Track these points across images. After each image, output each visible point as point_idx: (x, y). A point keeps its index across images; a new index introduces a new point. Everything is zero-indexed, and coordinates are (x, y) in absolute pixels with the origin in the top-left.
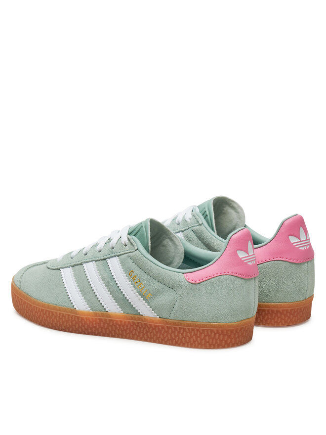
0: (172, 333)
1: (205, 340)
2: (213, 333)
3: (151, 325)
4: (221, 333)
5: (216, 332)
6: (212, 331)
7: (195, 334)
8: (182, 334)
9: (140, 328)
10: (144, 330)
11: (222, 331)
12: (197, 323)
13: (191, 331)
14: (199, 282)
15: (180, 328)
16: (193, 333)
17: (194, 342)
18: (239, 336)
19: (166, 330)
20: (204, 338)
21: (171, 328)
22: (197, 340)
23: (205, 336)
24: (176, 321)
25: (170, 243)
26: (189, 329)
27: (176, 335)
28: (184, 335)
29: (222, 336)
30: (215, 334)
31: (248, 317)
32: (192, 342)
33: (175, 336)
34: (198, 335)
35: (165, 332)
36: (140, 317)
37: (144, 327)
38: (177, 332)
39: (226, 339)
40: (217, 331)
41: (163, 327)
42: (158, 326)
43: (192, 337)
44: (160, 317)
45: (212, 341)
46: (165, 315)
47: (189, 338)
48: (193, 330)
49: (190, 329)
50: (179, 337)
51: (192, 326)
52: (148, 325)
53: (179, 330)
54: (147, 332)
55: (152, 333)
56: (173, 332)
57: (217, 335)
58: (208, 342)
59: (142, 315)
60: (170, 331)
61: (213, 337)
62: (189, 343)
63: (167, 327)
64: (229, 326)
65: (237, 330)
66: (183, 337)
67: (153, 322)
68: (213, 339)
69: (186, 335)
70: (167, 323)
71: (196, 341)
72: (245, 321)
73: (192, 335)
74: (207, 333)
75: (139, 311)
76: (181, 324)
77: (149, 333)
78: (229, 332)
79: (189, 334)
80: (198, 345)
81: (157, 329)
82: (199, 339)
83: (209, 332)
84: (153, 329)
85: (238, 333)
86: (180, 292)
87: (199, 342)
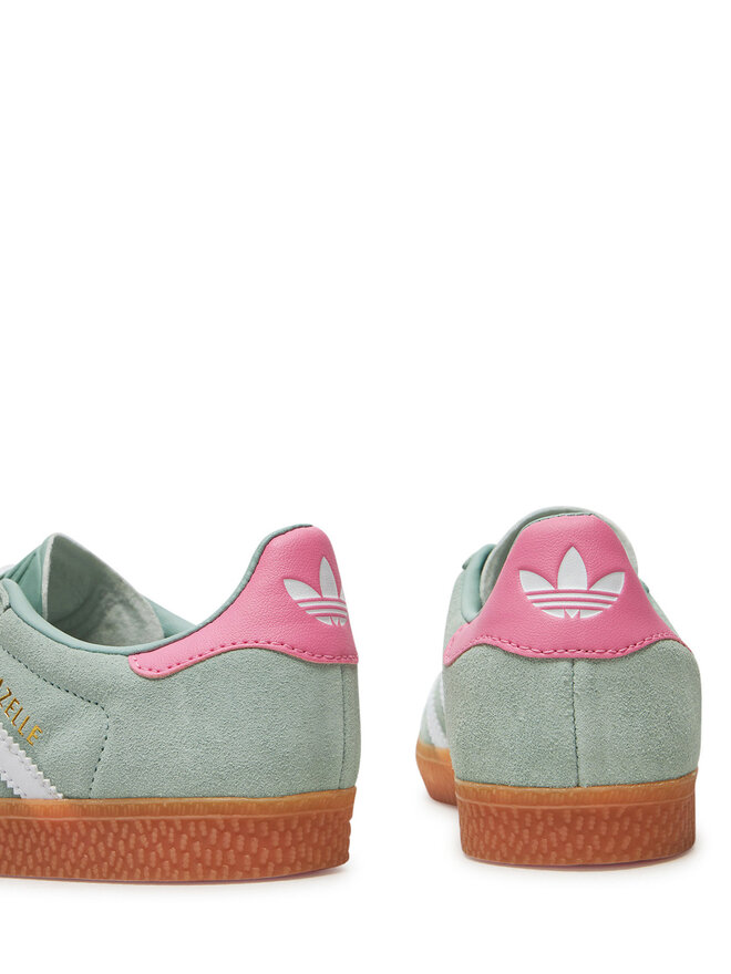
0: (98, 840)
1: (192, 854)
2: (214, 831)
3: (41, 824)
4: (237, 830)
5: (222, 827)
6: (211, 824)
7: (162, 839)
8: (126, 841)
9: (16, 838)
10: (25, 842)
11: (242, 823)
12: (165, 803)
13: (149, 828)
14: (167, 671)
15: (120, 823)
16: (154, 835)
17: (160, 861)
18: (296, 843)
19: (83, 832)
20: (189, 848)
21: (94, 825)
22: (167, 857)
23: (191, 840)
24: (108, 802)
25: (126, 617)
26: (143, 822)
27: (110, 845)
28: (132, 841)
29: (241, 841)
30: (221, 833)
31: (325, 786)
32: (153, 865)
33: (108, 850)
34: (172, 840)
35: (81, 839)
36: (14, 802)
37: (25, 831)
38: (111, 834)
39: (254, 850)
40: (227, 822)
41: (73, 826)
42: (60, 824)
43: (152, 847)
44: (65, 797)
45: (213, 856)
46: (77, 789)
47: (147, 851)
48: (155, 824)
49: (148, 823)
50: (118, 853)
51: (151, 814)
52: (36, 826)
53: (116, 830)
54: (34, 846)
55: (47, 849)
56: (102, 838)
57: (228, 835)
58: (200, 860)
59: (19, 797)
60: (93, 836)
61: (213, 842)
62: (147, 868)
63: (85, 823)
64: (263, 808)
65: (288, 822)
66: (128, 850)
67: (46, 814)
68: (214, 848)
69: (139, 844)
70: (85, 812)
71: (163, 860)
72: (316, 796)
73: (154, 841)
74: (198, 831)
75: (9, 785)
76: (121, 810)
77: (39, 849)
78: (265, 827)
79: (144, 839)
80: (172, 872)
81: (59, 834)
82: (173, 850)
83: (203, 828)
84: (49, 836)
85: (294, 832)
86: (115, 707)
87: (175, 861)
